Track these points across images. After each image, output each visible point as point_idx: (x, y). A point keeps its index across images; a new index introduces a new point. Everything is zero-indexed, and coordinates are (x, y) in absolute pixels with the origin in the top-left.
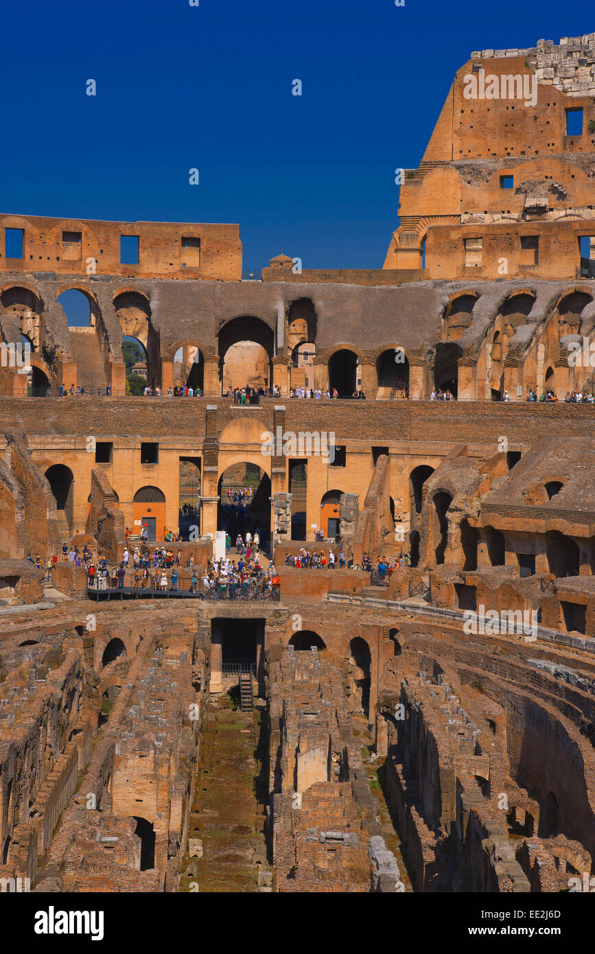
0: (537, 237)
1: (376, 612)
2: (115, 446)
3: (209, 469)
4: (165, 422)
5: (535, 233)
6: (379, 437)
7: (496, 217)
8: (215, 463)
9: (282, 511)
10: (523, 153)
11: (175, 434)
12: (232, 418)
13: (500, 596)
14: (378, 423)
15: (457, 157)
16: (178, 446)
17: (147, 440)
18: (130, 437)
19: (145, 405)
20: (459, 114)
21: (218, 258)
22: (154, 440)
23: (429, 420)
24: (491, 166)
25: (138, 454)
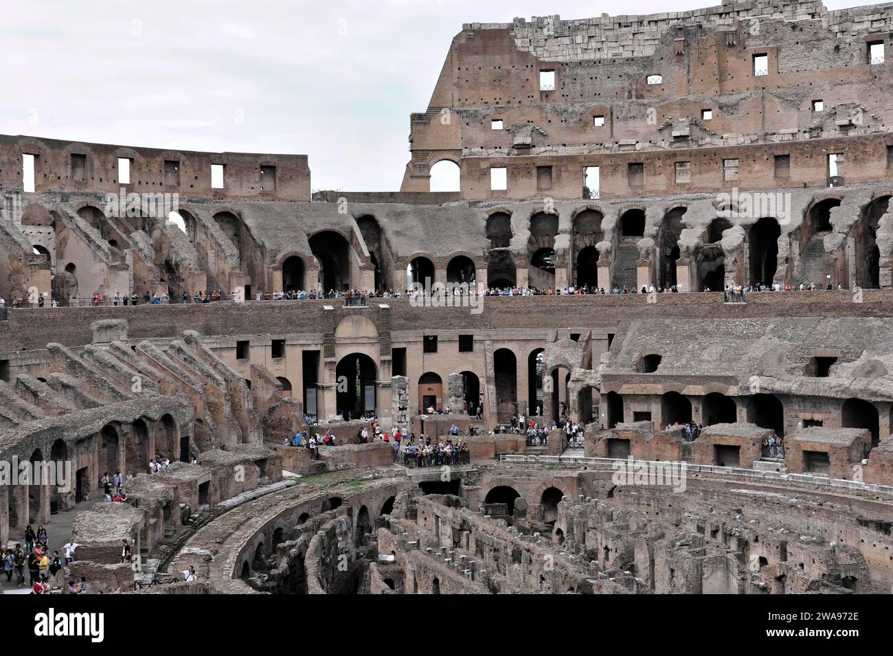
0: (550, 167)
1: (552, 466)
2: (251, 344)
3: (329, 360)
4: (290, 321)
5: (549, 164)
6: (464, 327)
7: (490, 151)
8: (333, 355)
9: (402, 392)
10: (509, 102)
11: (297, 332)
12: (344, 316)
13: (654, 445)
14: (463, 316)
15: (456, 104)
16: (301, 342)
17: (276, 337)
18: (262, 335)
19: (272, 307)
20: (457, 71)
21: (291, 183)
22: (282, 337)
23: (505, 312)
24: (484, 112)
25: (269, 350)
